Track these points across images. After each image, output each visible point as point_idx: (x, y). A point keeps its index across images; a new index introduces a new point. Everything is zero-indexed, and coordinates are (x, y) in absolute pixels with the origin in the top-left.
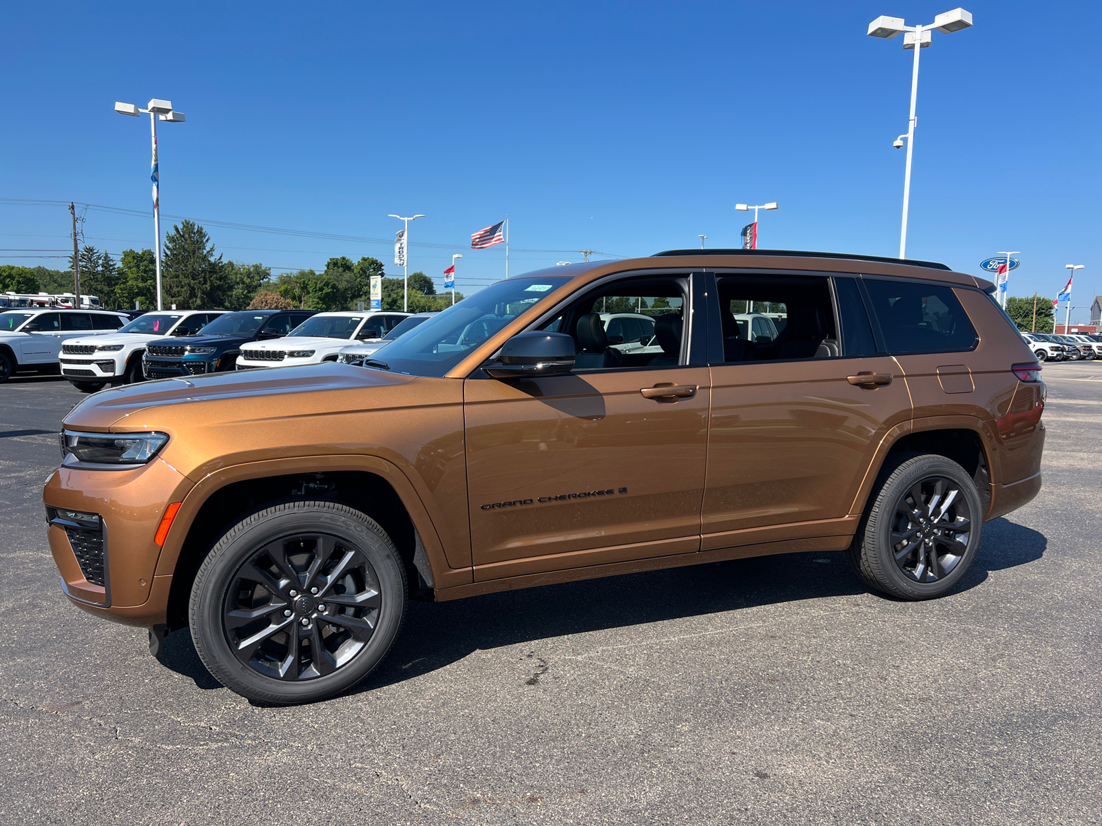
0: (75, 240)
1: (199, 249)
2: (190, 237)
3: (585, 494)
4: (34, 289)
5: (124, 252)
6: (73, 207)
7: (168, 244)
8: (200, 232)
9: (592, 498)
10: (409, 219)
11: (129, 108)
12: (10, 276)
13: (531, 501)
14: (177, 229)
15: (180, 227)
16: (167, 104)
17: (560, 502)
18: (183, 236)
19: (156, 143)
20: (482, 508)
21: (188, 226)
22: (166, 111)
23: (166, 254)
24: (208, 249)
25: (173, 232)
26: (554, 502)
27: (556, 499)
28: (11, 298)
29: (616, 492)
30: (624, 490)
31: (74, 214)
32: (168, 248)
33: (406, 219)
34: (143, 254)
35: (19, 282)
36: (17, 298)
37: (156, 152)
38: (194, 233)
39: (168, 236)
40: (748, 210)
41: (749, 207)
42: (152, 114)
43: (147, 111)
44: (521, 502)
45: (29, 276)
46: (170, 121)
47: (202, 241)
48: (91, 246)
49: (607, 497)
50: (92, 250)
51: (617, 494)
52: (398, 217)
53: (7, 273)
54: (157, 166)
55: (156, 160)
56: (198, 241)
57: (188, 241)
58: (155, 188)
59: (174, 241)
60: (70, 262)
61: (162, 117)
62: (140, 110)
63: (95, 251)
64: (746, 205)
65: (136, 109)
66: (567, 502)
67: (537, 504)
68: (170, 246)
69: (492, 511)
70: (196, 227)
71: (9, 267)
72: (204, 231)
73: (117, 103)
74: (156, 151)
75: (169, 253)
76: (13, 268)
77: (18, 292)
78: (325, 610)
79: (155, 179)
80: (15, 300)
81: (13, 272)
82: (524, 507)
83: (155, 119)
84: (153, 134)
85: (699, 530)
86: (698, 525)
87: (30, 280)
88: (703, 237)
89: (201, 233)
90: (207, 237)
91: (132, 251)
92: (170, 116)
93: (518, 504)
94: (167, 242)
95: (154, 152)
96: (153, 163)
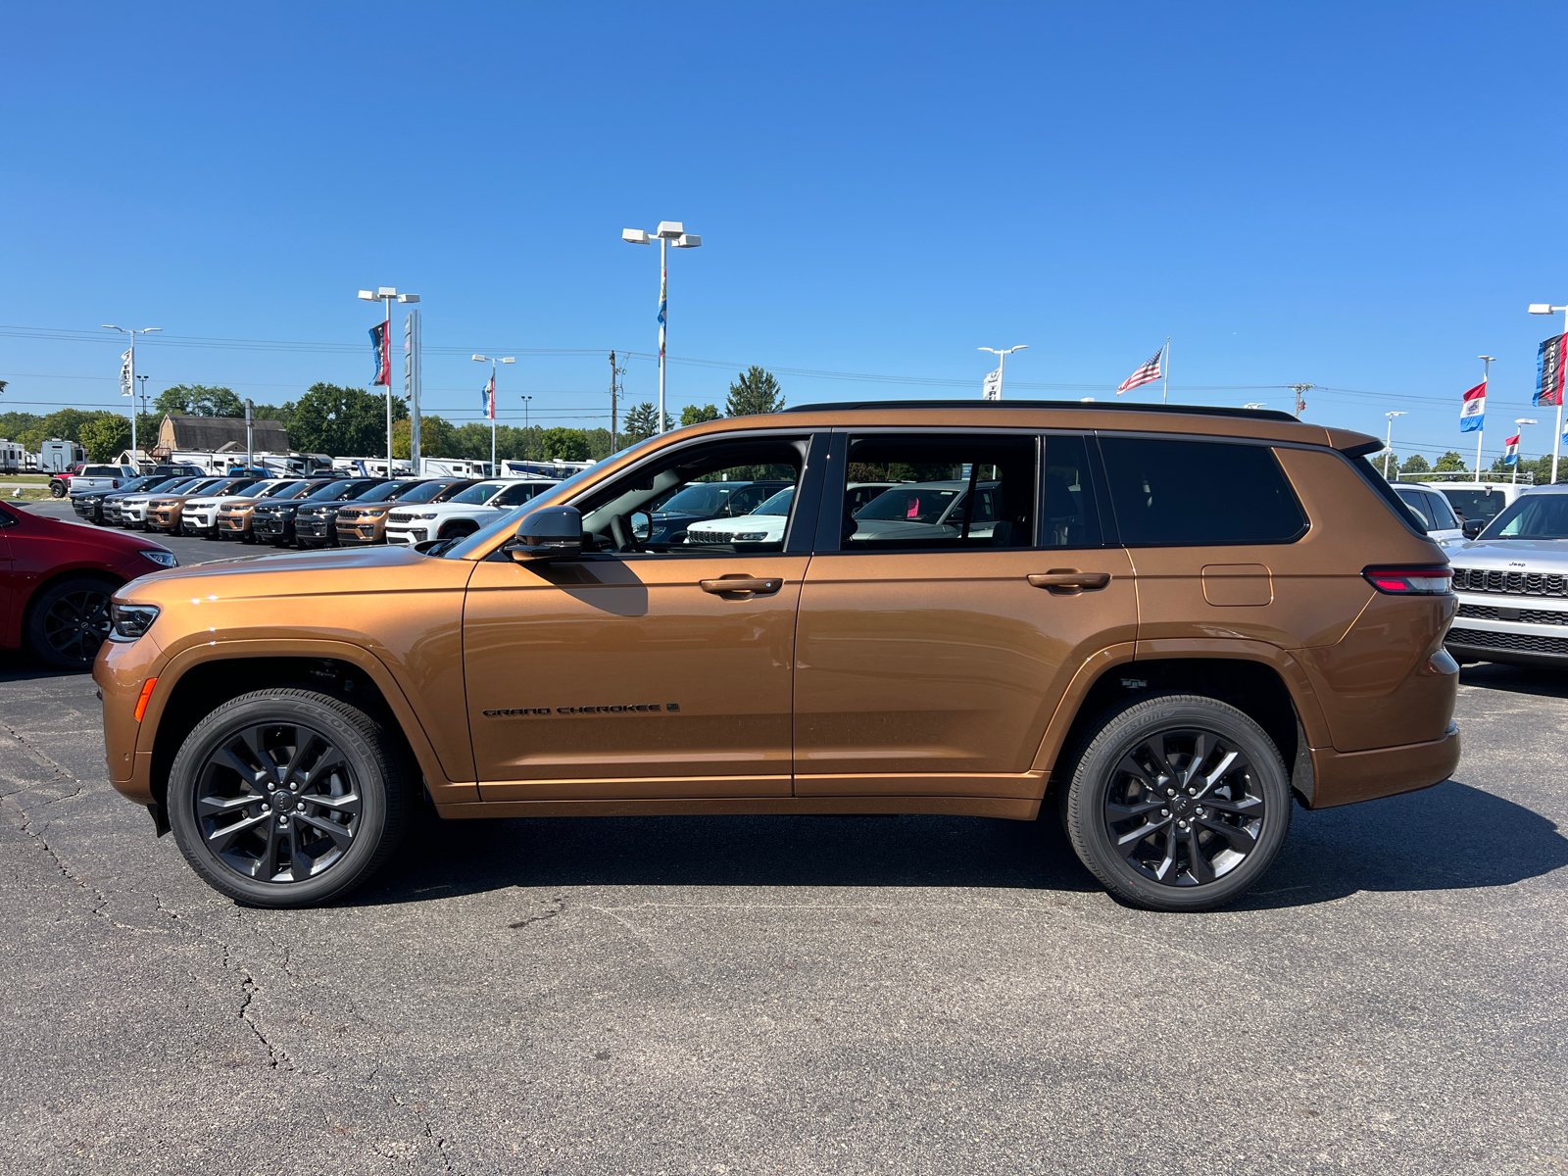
0: (614, 396)
1: (766, 403)
2: (757, 388)
3: (620, 708)
4: (585, 455)
5: (684, 410)
6: (613, 357)
7: (732, 398)
8: (769, 381)
9: (630, 714)
10: (1006, 352)
11: (637, 235)
12: (561, 441)
13: (548, 710)
14: (743, 379)
15: (747, 375)
16: (677, 227)
17: (585, 715)
18: (749, 387)
19: (665, 275)
20: (485, 713)
21: (756, 374)
22: (677, 235)
23: (729, 410)
24: (777, 402)
25: (738, 383)
26: (579, 715)
27: (581, 710)
28: (557, 466)
29: (664, 707)
30: (673, 707)
31: (614, 365)
32: (731, 403)
33: (1002, 352)
34: (706, 411)
35: (569, 448)
36: (563, 466)
37: (665, 287)
38: (762, 383)
39: (733, 388)
40: (1552, 312)
41: (1553, 309)
42: (663, 240)
43: (655, 237)
44: (535, 711)
45: (580, 440)
46: (684, 246)
47: (771, 392)
48: (649, 402)
49: (650, 713)
50: (649, 408)
51: (664, 712)
52: (992, 350)
53: (557, 437)
54: (665, 303)
55: (665, 296)
56: (766, 392)
57: (755, 393)
58: (662, 330)
59: (739, 394)
60: (625, 422)
61: (675, 243)
62: (650, 236)
63: (652, 409)
64: (1548, 306)
65: (645, 236)
66: (597, 715)
67: (555, 715)
68: (734, 399)
69: (498, 718)
70: (765, 375)
71: (560, 429)
72: (773, 380)
73: (625, 230)
74: (665, 285)
75: (732, 409)
76: (564, 431)
77: (567, 459)
78: (303, 811)
79: (661, 319)
80: (561, 469)
81: (564, 435)
82: (539, 717)
83: (665, 246)
84: (663, 265)
85: (792, 767)
86: (789, 761)
87: (580, 445)
88: (1487, 359)
89: (771, 382)
90: (777, 388)
91: (693, 408)
92: (683, 240)
93: (531, 713)
94: (731, 395)
95: (662, 287)
96: (661, 300)
